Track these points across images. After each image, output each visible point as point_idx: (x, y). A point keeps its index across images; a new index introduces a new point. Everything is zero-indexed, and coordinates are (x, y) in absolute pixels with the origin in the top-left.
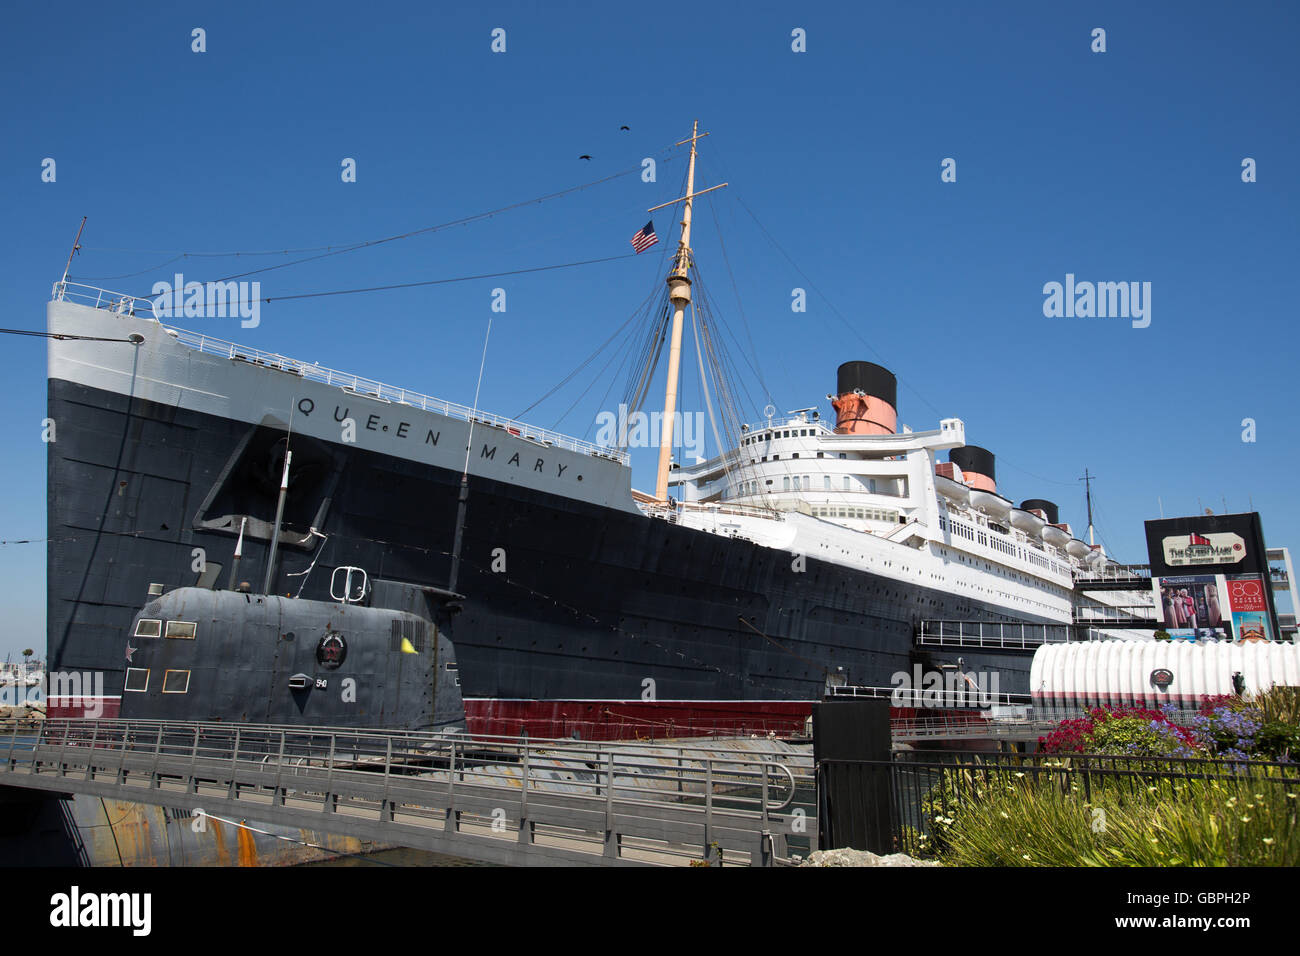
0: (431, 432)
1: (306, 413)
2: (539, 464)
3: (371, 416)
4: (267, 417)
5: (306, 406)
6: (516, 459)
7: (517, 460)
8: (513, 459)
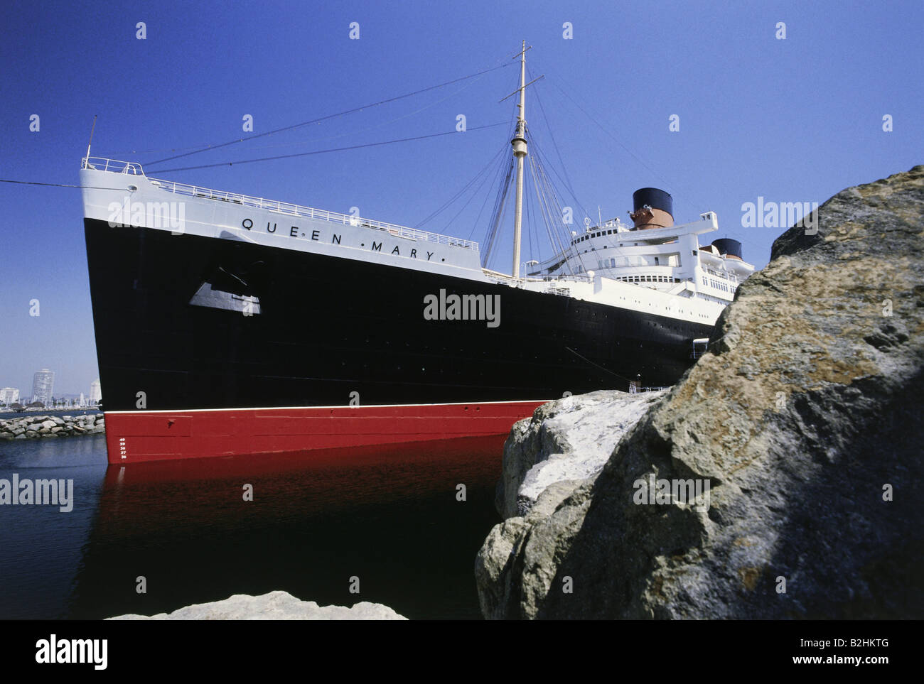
0: (335, 236)
1: (249, 228)
2: (414, 253)
3: (293, 227)
4: (224, 233)
5: (248, 224)
6: (396, 250)
7: (398, 251)
8: (395, 250)
